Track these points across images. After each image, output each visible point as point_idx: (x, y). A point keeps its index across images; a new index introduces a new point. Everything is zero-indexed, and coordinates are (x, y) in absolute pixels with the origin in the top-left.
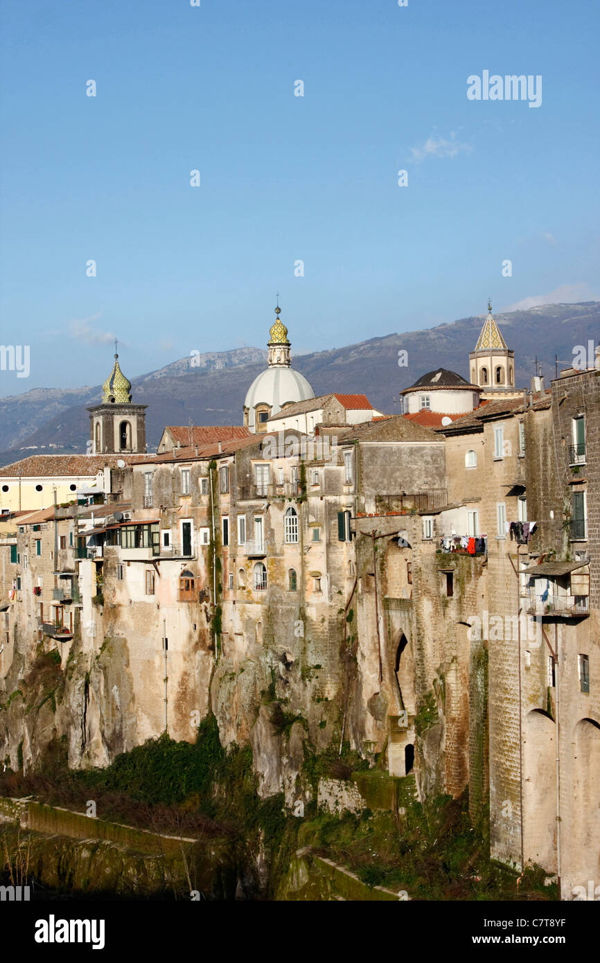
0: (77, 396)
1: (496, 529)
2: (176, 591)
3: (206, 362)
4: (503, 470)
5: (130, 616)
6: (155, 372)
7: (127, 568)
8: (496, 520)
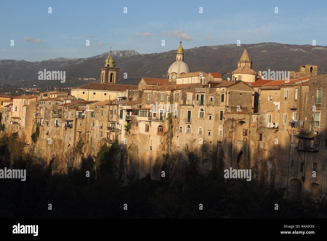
0: (73, 61)
1: (283, 121)
2: (156, 131)
3: (117, 54)
4: (287, 103)
5: (139, 138)
6: (99, 55)
7: (140, 123)
8: (283, 119)
